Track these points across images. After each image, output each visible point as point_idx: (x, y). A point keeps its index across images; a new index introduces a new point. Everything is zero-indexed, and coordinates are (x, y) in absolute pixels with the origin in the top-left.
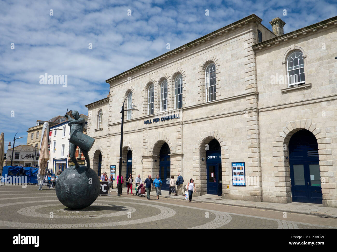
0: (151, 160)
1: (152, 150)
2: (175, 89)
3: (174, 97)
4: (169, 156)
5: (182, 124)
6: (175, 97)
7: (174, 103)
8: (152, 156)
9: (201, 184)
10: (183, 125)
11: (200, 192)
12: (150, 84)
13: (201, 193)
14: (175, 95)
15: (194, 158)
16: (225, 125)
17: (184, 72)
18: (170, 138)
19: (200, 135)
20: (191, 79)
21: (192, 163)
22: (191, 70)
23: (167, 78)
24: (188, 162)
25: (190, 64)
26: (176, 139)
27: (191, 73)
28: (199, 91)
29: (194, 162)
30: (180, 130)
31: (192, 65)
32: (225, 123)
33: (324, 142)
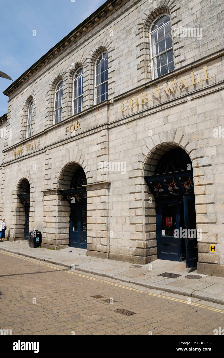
0: (56, 197)
1: (56, 181)
2: (95, 76)
3: (94, 90)
4: (85, 188)
5: (109, 129)
6: (96, 89)
7: (93, 98)
8: (57, 190)
9: (146, 240)
10: (110, 131)
11: (145, 257)
12: (58, 81)
13: (146, 259)
14: (95, 86)
15: (133, 189)
16: (199, 114)
17: (111, 42)
18: (87, 157)
19: (143, 143)
20: (123, 50)
21: (128, 200)
22: (123, 37)
23: (83, 63)
24: (120, 199)
25: (122, 27)
26: (98, 157)
27: (122, 41)
28: (138, 65)
29: (132, 197)
30: (103, 139)
31: (124, 29)
32: (199, 111)
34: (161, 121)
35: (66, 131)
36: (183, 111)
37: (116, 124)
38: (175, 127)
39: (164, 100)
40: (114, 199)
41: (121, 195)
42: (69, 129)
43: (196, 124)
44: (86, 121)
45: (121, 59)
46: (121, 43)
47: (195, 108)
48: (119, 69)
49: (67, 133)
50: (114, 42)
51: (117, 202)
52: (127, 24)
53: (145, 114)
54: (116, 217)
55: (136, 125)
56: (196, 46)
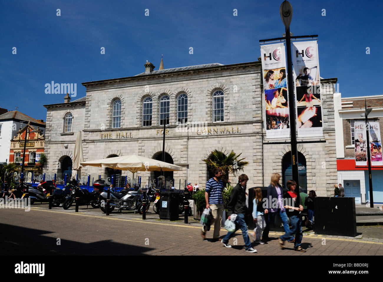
2: (178, 105)
3: (176, 113)
6: (178, 113)
7: (177, 118)
10: (189, 140)
12: (146, 97)
14: (177, 111)
15: (201, 169)
16: (233, 143)
17: (191, 92)
18: (174, 150)
19: (207, 150)
20: (198, 100)
21: (199, 173)
22: (198, 92)
23: (169, 95)
24: (194, 172)
25: (198, 87)
26: (181, 151)
27: (198, 95)
28: (207, 112)
29: (201, 172)
30: (185, 143)
31: (199, 88)
32: (233, 142)
33: (311, 160)
34: (216, 142)
35: (158, 133)
36: (227, 140)
37: (193, 138)
38: (223, 146)
39: (219, 133)
40: (191, 172)
41: (195, 171)
42: (160, 132)
43: (232, 147)
44: (173, 131)
45: (197, 104)
46: (197, 95)
47: (231, 140)
48: (195, 109)
49: (158, 134)
50: (192, 92)
51: (192, 173)
52: (201, 87)
53: (209, 137)
54: (192, 180)
55: (204, 141)
56: (234, 115)
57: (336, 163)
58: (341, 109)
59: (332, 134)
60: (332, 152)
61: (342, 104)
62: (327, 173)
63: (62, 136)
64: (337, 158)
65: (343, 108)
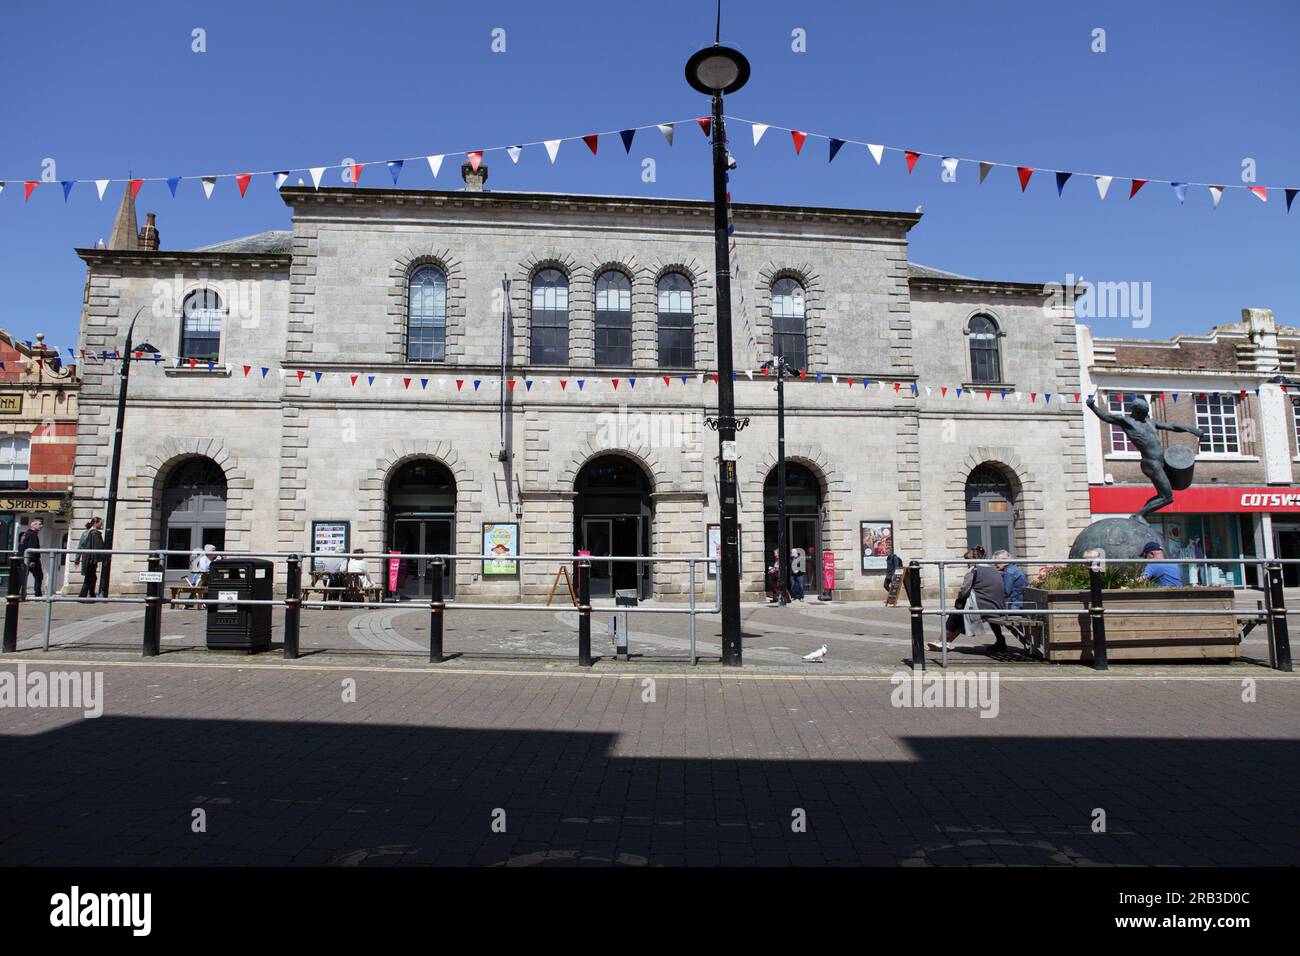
0: (568, 505)
1: (571, 476)
5: (704, 415)
8: (574, 494)
15: (747, 507)
19: (765, 450)
23: (634, 271)
26: (683, 452)
28: (760, 337)
29: (746, 517)
32: (841, 431)
33: (1033, 488)
34: (792, 429)
38: (811, 441)
47: (836, 426)
55: (754, 423)
56: (842, 353)
57: (1086, 495)
58: (1093, 363)
59: (1077, 424)
60: (1079, 468)
61: (1095, 353)
62: (1069, 521)
63: (172, 376)
64: (1091, 484)
65: (1096, 361)
